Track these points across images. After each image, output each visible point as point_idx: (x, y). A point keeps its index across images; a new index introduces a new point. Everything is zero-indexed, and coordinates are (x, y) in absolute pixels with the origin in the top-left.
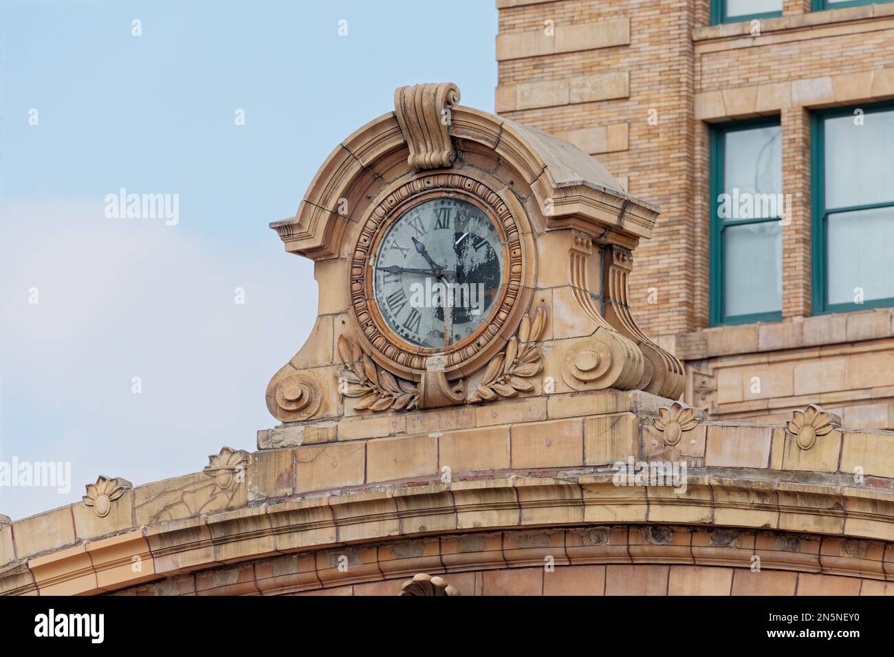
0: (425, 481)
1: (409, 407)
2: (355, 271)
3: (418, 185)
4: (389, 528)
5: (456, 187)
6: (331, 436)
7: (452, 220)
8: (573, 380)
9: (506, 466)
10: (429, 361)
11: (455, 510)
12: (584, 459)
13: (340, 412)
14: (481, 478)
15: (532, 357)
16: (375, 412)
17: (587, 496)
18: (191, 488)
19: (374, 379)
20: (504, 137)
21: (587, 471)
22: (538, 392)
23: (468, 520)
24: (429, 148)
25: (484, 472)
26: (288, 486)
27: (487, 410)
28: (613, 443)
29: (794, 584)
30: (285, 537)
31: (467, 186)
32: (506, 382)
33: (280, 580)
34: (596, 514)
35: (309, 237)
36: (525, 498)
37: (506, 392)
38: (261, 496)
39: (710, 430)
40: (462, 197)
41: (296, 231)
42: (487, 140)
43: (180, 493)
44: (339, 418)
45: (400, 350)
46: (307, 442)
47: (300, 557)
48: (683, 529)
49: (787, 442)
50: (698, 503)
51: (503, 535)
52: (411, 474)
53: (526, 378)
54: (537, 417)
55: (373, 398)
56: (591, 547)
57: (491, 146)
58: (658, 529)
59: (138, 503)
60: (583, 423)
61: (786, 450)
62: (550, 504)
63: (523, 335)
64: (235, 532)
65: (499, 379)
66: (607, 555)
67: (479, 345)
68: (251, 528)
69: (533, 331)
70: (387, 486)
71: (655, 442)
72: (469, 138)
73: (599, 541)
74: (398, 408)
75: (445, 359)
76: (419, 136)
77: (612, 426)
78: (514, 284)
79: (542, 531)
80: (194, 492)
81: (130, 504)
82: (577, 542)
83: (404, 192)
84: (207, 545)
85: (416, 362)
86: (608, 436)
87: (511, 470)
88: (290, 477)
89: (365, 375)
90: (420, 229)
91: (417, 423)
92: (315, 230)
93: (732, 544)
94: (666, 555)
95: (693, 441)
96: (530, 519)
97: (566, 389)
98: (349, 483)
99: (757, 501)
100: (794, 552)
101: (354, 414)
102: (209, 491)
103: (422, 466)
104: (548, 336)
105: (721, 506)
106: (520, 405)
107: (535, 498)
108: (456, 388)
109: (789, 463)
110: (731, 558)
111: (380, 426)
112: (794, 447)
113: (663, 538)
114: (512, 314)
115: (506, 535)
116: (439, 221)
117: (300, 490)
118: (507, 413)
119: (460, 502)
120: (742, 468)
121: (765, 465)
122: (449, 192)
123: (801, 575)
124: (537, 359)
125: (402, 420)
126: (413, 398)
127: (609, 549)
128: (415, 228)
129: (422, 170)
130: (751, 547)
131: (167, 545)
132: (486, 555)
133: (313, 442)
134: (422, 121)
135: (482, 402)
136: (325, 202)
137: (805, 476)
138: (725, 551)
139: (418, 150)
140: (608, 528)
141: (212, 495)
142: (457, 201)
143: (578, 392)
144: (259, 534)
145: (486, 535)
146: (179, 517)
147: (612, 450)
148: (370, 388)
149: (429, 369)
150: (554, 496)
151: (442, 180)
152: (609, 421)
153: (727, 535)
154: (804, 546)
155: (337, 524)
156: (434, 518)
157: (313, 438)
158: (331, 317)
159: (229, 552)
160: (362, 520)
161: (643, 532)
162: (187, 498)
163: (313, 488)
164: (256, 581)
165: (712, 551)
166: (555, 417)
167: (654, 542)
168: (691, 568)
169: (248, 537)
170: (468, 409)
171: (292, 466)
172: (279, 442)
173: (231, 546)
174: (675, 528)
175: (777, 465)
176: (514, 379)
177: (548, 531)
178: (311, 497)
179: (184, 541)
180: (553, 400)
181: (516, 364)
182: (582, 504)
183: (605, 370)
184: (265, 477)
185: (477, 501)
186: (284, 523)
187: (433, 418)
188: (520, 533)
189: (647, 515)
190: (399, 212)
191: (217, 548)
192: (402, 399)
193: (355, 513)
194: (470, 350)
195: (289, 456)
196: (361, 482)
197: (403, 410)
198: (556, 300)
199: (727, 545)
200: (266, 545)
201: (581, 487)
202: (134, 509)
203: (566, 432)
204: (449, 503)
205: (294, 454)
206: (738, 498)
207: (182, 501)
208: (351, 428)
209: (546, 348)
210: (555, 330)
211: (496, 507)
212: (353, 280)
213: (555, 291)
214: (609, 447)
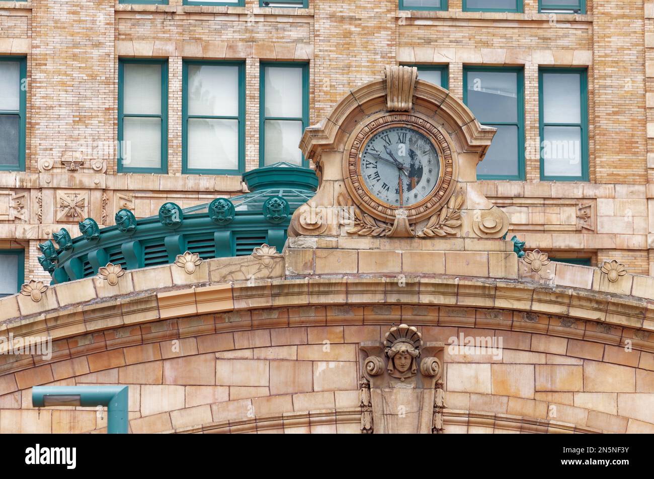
0: (394, 275)
1: (382, 235)
2: (351, 159)
3: (389, 119)
4: (378, 298)
5: (413, 122)
6: (334, 245)
7: (407, 139)
8: (479, 231)
9: (443, 272)
10: (396, 212)
11: (419, 293)
12: (489, 273)
13: (338, 233)
14: (428, 277)
15: (456, 217)
16: (360, 235)
17: (498, 293)
18: (246, 264)
19: (361, 217)
20: (448, 100)
21: (490, 280)
22: (458, 235)
23: (425, 299)
24: (400, 100)
25: (429, 274)
26: (311, 269)
27: (428, 242)
28: (506, 267)
29: (603, 350)
30: (315, 296)
31: (419, 123)
32: (441, 228)
33: (303, 319)
34: (501, 303)
35: (327, 138)
36: (462, 291)
37: (440, 233)
38: (293, 273)
39: (558, 266)
40: (416, 129)
41: (320, 134)
42: (436, 100)
43: (239, 266)
44: (338, 236)
45: (379, 204)
46: (320, 247)
47: (316, 308)
48: (544, 316)
49: (602, 277)
50: (561, 304)
51: (439, 308)
52: (385, 271)
53: (452, 227)
54: (458, 249)
55: (359, 228)
56: (491, 320)
57: (439, 104)
58: (530, 314)
59: (212, 268)
60: (488, 255)
61: (602, 281)
62: (475, 295)
63: (452, 204)
64: (286, 291)
65: (437, 226)
66: (499, 325)
67: (427, 207)
68: (296, 290)
69: (457, 204)
70: (371, 275)
71: (526, 269)
72: (425, 98)
73: (496, 317)
74: (375, 235)
75: (406, 212)
76: (396, 93)
77: (506, 258)
78: (448, 177)
79: (462, 309)
80: (247, 266)
81: (207, 269)
82: (483, 317)
83: (381, 121)
84: (267, 296)
85: (389, 212)
86: (503, 263)
87: (445, 275)
88: (312, 264)
89: (355, 215)
90: (388, 141)
91: (387, 244)
92: (330, 135)
93: (572, 326)
94: (533, 328)
95: (548, 271)
96: (463, 302)
97: (475, 236)
98: (348, 272)
99: (596, 306)
100: (607, 333)
101: (346, 235)
102: (257, 267)
103: (392, 267)
104: (464, 207)
105: (573, 306)
106: (448, 241)
107: (467, 291)
108: (412, 228)
109: (603, 288)
110: (569, 333)
111: (364, 244)
112: (606, 279)
113: (532, 319)
114: (447, 193)
115: (441, 309)
116: (399, 139)
117: (318, 272)
118: (441, 246)
119: (422, 289)
120: (576, 288)
121: (589, 288)
122: (407, 125)
123: (606, 346)
124: (459, 218)
125: (377, 242)
126: (384, 230)
127: (501, 322)
128: (385, 141)
129: (392, 111)
130: (584, 328)
131: (244, 293)
132: (428, 318)
133: (323, 247)
134: (400, 86)
135: (426, 237)
136: (337, 121)
137: (613, 295)
138: (568, 329)
139: (392, 101)
140: (501, 311)
141: (259, 269)
142: (410, 130)
143: (482, 238)
144: (300, 294)
145: (429, 307)
146: (238, 278)
147: (505, 271)
148: (358, 223)
149: (397, 216)
150: (479, 291)
151: (404, 118)
152: (503, 256)
153: (569, 322)
154: (613, 331)
155: (347, 293)
156: (405, 295)
157: (323, 245)
158: (332, 182)
159: (280, 302)
160: (362, 292)
161: (521, 314)
162: (243, 269)
163: (326, 272)
164: (289, 318)
165: (561, 329)
166: (469, 249)
167: (527, 321)
168: (544, 336)
169: (293, 294)
170: (416, 240)
171: (313, 259)
172: (301, 245)
173: (282, 298)
174: (540, 315)
175: (596, 288)
176: (445, 227)
177: (465, 309)
178: (324, 276)
179: (254, 293)
180: (467, 240)
181: (446, 220)
182: (494, 297)
183: (499, 229)
184: (296, 263)
185: (433, 289)
186: (316, 289)
187: (397, 243)
188: (449, 308)
189: (531, 307)
190: (377, 131)
191: (273, 298)
192: (377, 231)
193: (359, 288)
194: (422, 209)
195: (311, 253)
196: (355, 272)
197: (378, 236)
198: (469, 189)
199: (569, 327)
200: (303, 300)
201: (496, 288)
202: (210, 272)
203: (478, 258)
204: (416, 289)
205: (314, 253)
206: (584, 303)
207: (240, 271)
208: (345, 242)
209: (463, 213)
210: (468, 204)
211: (444, 294)
212: (350, 164)
213: (468, 184)
214: (503, 269)
